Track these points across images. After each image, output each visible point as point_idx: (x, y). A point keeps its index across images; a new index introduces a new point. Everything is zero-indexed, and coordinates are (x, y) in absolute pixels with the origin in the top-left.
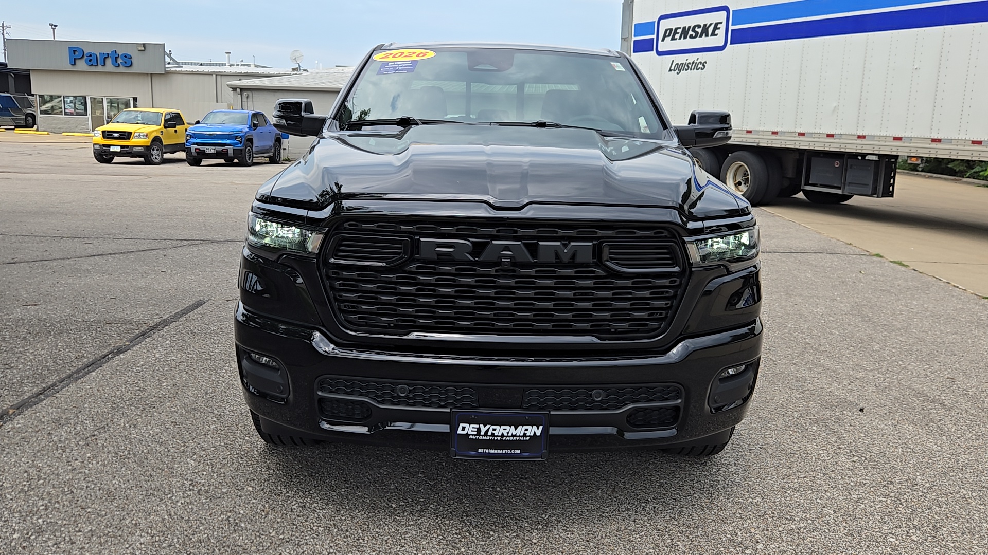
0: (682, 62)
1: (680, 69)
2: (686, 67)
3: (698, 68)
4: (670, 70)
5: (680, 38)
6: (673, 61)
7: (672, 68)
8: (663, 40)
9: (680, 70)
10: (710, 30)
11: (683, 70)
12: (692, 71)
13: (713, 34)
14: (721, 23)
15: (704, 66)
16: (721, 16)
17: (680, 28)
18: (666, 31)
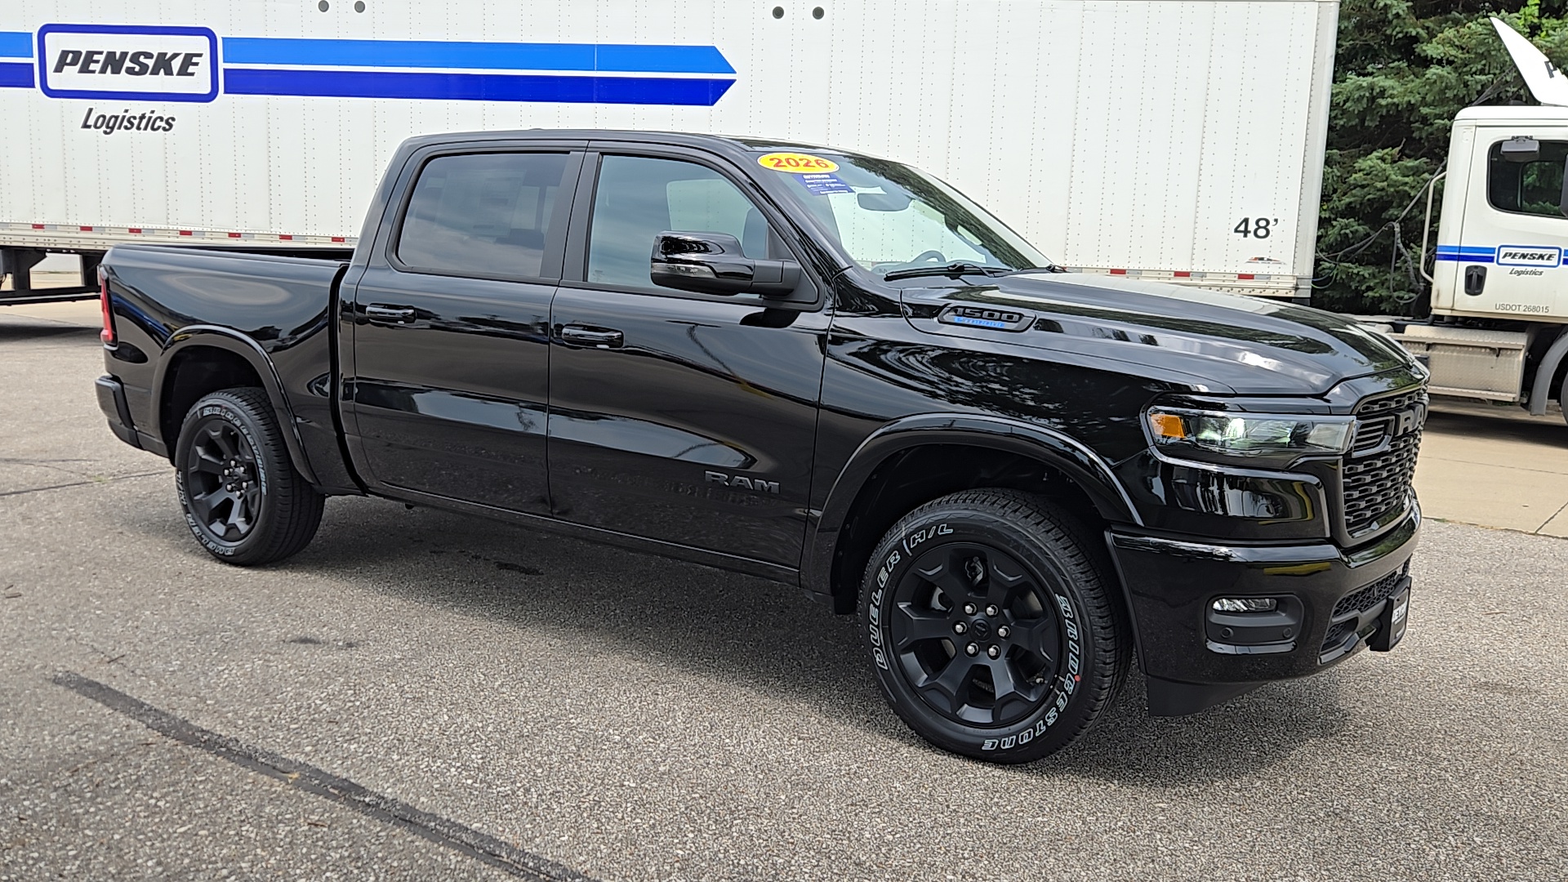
0: (116, 114)
1: (111, 125)
2: (125, 123)
3: (156, 127)
4: (86, 126)
5: (103, 71)
6: (91, 110)
7: (91, 122)
8: (59, 69)
9: (112, 128)
10: (176, 65)
11: (119, 128)
12: (142, 131)
13: (183, 72)
14: (200, 55)
15: (171, 126)
16: (201, 44)
17: (101, 53)
18: (65, 54)
